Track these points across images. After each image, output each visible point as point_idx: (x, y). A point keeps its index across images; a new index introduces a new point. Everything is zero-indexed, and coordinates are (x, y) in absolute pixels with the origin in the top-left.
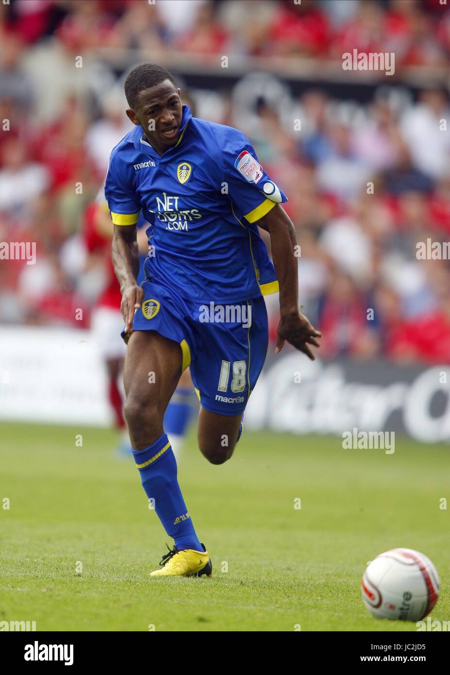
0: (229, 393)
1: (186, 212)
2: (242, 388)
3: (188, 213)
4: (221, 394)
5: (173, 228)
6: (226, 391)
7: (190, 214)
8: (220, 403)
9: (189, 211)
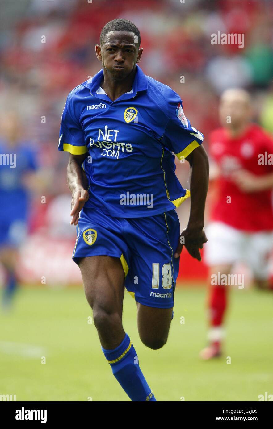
0: (161, 290)
1: (122, 144)
2: (170, 286)
3: (123, 145)
4: (155, 291)
5: (105, 155)
6: (158, 288)
7: (124, 146)
8: (154, 298)
9: (124, 144)
